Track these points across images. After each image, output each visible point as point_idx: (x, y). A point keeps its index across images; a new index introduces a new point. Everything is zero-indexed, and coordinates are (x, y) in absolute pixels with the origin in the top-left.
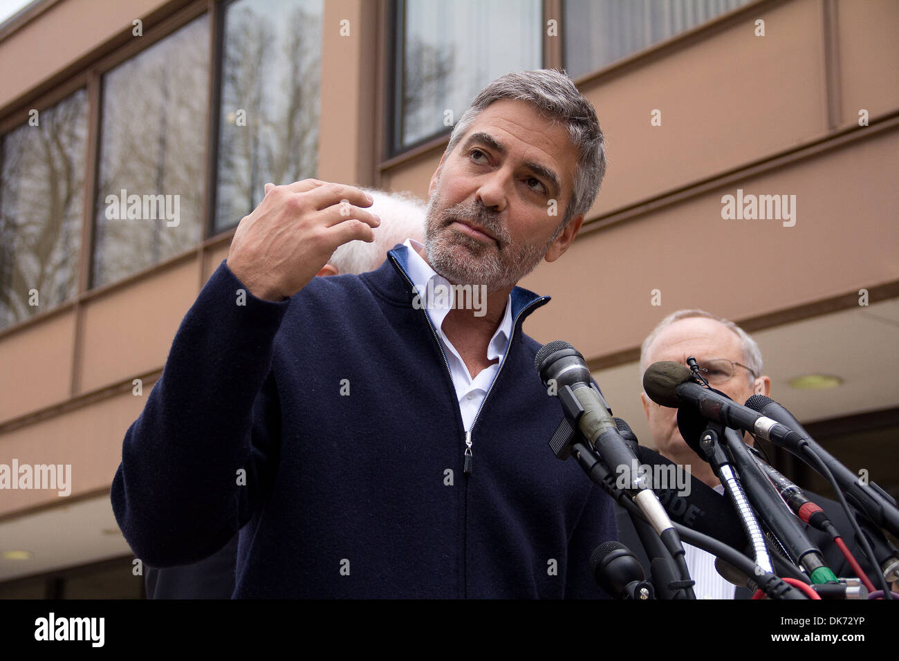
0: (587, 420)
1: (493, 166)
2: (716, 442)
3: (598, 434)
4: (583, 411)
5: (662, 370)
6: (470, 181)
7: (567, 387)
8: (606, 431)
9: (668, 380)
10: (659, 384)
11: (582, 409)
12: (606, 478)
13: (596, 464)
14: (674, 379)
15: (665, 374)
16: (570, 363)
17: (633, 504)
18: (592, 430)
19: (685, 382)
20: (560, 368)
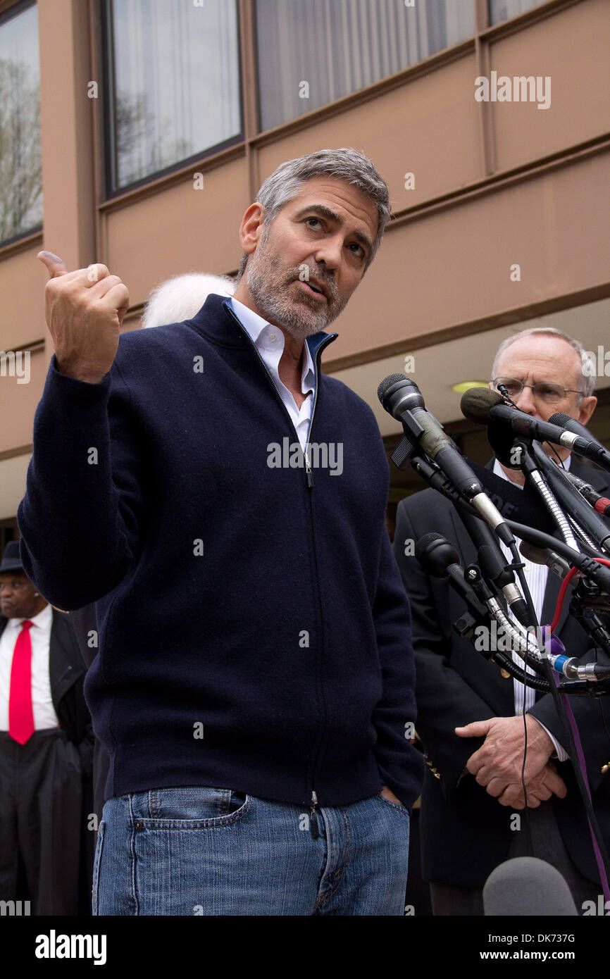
0: (427, 438)
1: (325, 233)
2: (526, 452)
3: (437, 450)
4: (424, 431)
5: (477, 395)
6: (308, 246)
7: (408, 411)
8: (444, 446)
9: (484, 403)
10: (475, 406)
11: (423, 430)
12: (444, 485)
13: (434, 474)
14: (488, 402)
15: (480, 398)
16: (409, 392)
17: (470, 506)
18: (432, 445)
19: (497, 404)
20: (400, 396)
